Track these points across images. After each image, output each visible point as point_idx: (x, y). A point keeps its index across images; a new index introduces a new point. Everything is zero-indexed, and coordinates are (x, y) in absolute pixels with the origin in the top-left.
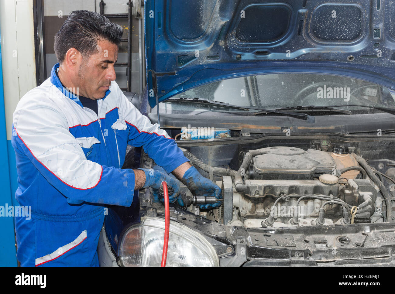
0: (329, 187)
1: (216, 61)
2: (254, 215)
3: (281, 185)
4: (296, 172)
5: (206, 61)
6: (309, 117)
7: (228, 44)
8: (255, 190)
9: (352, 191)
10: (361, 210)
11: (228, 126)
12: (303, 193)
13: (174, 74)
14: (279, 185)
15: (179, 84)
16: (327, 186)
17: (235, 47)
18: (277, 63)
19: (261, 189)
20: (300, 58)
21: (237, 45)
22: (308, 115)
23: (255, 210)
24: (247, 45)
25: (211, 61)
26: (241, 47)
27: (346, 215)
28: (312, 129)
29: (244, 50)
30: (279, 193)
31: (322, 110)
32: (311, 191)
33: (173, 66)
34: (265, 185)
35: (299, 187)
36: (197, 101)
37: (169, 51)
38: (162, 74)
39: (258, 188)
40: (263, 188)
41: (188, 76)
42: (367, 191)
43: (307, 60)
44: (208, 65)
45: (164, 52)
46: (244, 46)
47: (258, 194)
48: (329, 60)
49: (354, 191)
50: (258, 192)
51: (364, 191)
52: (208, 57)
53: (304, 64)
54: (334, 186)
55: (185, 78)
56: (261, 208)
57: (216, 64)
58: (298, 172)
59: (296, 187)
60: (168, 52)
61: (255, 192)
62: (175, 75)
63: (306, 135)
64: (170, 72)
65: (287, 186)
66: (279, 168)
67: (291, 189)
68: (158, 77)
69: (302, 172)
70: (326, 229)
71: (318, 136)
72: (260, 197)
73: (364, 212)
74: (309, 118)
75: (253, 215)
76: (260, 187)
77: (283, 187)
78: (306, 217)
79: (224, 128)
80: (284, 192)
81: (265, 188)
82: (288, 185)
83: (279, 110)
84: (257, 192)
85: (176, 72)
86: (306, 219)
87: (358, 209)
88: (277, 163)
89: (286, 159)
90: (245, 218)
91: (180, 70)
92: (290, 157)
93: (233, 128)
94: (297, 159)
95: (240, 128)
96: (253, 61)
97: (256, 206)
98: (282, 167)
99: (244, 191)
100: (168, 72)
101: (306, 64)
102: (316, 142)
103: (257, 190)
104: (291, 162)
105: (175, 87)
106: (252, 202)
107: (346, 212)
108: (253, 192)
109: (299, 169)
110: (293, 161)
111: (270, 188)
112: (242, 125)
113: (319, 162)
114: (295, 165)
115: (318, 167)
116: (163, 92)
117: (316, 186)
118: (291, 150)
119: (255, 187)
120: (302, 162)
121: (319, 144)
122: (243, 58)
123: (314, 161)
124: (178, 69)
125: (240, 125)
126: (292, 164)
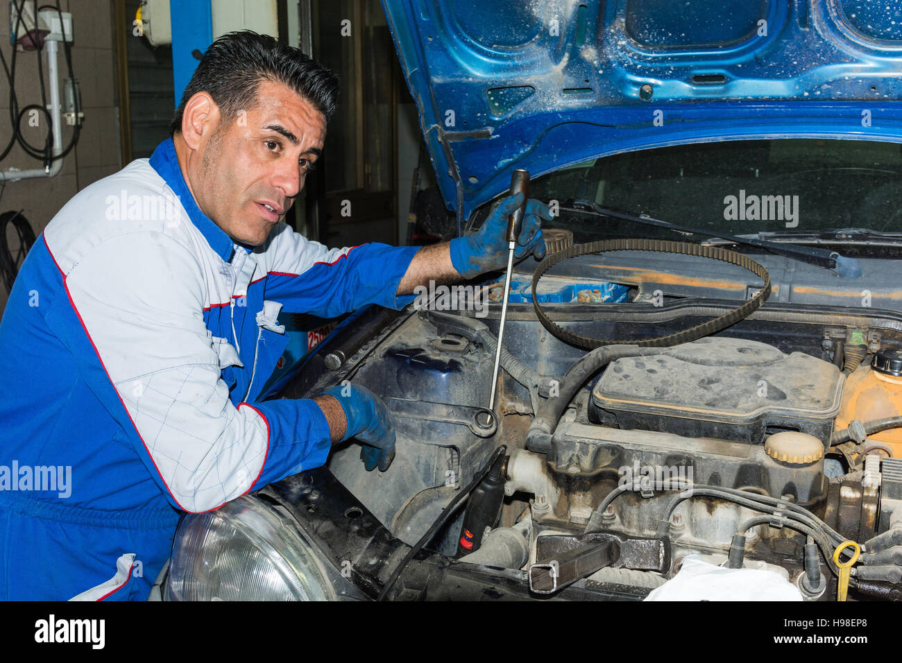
0: (786, 471)
1: (587, 103)
2: (566, 523)
3: (644, 449)
4: (701, 417)
5: (560, 102)
6: (842, 260)
7: (611, 57)
8: (571, 453)
9: (862, 494)
10: (873, 557)
11: (608, 272)
12: (706, 480)
13: (488, 135)
14: (640, 449)
15: (507, 160)
16: (782, 467)
17: (631, 63)
18: (759, 108)
19: (586, 453)
20: (818, 93)
21: (635, 57)
22: (840, 257)
23: (568, 509)
24: (664, 59)
25: (575, 103)
26: (649, 65)
27: (812, 564)
28: (835, 297)
29: (659, 72)
32: (729, 478)
33: (479, 115)
34: (600, 443)
35: (694, 461)
37: (461, 77)
38: (458, 136)
39: (577, 448)
40: (591, 449)
41: (525, 142)
43: (839, 99)
44: (568, 112)
45: (448, 80)
46: (655, 62)
47: (578, 464)
49: (865, 494)
50: (579, 458)
52: (565, 90)
53: (835, 110)
54: (803, 470)
55: (521, 146)
56: (583, 506)
57: (589, 110)
59: (688, 459)
60: (458, 79)
61: (571, 460)
62: (490, 139)
63: (803, 312)
64: (476, 130)
65: (660, 454)
66: (655, 399)
67: (673, 463)
68: (452, 142)
69: (719, 419)
71: (840, 317)
72: (583, 474)
73: (880, 564)
74: (840, 265)
75: (565, 520)
76: (584, 446)
77: (649, 455)
78: (712, 550)
79: (596, 277)
81: (599, 451)
82: (666, 452)
83: (767, 237)
84: (575, 458)
85: (491, 130)
86: (714, 555)
87: (862, 552)
88: (661, 384)
89: (693, 376)
90: (543, 526)
91: (498, 126)
92: (711, 372)
93: (620, 279)
94: (725, 379)
95: (636, 279)
96: (686, 103)
97: (568, 498)
98: (667, 396)
99: (547, 453)
100: (472, 132)
101: (841, 110)
102: (836, 334)
103: (576, 453)
104: (701, 384)
105: (500, 168)
106: (558, 485)
107: (814, 558)
108: (565, 457)
109: (711, 408)
110: (710, 382)
111: (613, 454)
112: (641, 272)
113: (784, 391)
114: (709, 396)
115: (774, 409)
116: (473, 180)
117: (748, 463)
118: (741, 350)
119: (571, 445)
120: (734, 389)
121: (844, 340)
122: (657, 95)
123: (775, 388)
124: (493, 123)
125: (637, 272)
126: (701, 391)
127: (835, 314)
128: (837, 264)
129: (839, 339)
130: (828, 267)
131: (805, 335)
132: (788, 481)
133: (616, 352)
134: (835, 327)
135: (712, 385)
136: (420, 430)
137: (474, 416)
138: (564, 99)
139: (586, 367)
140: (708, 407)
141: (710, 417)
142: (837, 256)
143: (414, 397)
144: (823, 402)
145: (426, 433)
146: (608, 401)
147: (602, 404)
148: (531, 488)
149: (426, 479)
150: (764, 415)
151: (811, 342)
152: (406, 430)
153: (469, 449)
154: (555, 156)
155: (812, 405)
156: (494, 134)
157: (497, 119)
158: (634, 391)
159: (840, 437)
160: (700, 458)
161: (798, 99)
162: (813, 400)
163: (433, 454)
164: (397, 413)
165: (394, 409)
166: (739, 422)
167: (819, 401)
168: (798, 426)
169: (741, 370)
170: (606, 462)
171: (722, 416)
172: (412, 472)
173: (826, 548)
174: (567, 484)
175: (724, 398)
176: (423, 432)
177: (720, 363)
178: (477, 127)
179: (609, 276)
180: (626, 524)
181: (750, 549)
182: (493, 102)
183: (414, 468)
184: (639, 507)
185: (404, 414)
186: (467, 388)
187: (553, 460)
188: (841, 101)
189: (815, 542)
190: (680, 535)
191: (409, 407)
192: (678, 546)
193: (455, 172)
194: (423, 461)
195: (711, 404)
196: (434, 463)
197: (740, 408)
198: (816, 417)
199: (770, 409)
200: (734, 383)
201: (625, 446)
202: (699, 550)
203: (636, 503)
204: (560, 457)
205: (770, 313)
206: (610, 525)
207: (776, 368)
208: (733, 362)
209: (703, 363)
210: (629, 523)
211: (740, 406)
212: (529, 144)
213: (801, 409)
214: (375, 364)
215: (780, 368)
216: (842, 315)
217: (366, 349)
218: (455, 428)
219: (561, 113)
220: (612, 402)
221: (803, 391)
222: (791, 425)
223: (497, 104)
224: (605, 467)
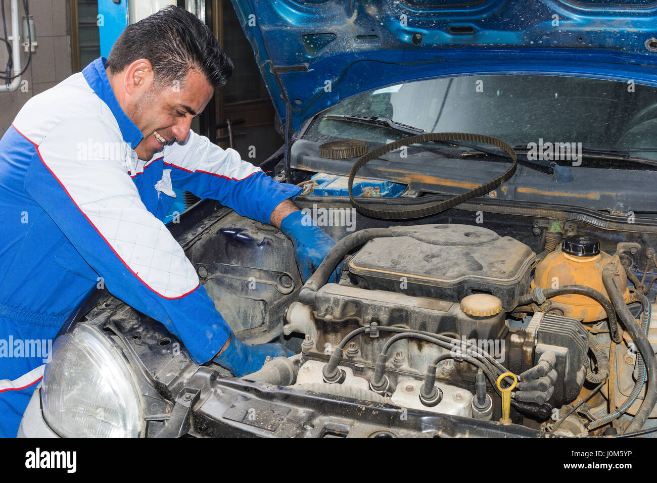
0: (472, 321)
1: (375, 46)
3: (377, 303)
4: (419, 281)
5: (355, 46)
7: (389, 13)
8: (327, 305)
9: (525, 339)
10: (525, 384)
11: (387, 174)
12: (418, 327)
13: (305, 69)
14: (374, 303)
16: (470, 319)
17: (405, 18)
18: (500, 52)
19: (337, 305)
20: (541, 42)
21: (407, 13)
23: (325, 345)
24: (428, 15)
25: (366, 46)
26: (417, 19)
27: (481, 389)
28: (547, 196)
29: (425, 24)
30: (370, 319)
31: (603, 156)
32: (434, 326)
33: (297, 54)
34: (347, 299)
35: (410, 313)
36: (374, 122)
37: (282, 26)
38: (284, 69)
39: (332, 302)
40: (341, 303)
42: (557, 345)
44: (362, 53)
45: (273, 28)
46: (422, 17)
47: (332, 313)
48: (605, 48)
49: (527, 340)
50: (332, 309)
51: (550, 344)
52: (358, 37)
53: (555, 55)
54: (484, 321)
56: (334, 343)
57: (377, 52)
58: (423, 282)
59: (407, 311)
60: (279, 28)
61: (327, 310)
62: (307, 72)
63: (518, 207)
64: (296, 65)
65: (388, 308)
66: (390, 268)
67: (396, 315)
68: (280, 73)
69: (432, 284)
70: (360, 410)
71: (544, 212)
72: (334, 320)
73: (530, 390)
74: (557, 172)
75: (322, 354)
76: (337, 301)
77: (380, 308)
79: (379, 177)
80: (381, 318)
81: (346, 304)
82: (392, 306)
84: (330, 309)
85: (307, 65)
87: (518, 381)
88: (397, 258)
89: (422, 252)
90: (308, 357)
91: (312, 63)
92: (435, 249)
93: (396, 179)
94: (444, 255)
95: (407, 180)
96: (446, 47)
97: (325, 337)
98: (398, 266)
99: (312, 304)
100: (293, 66)
101: (560, 55)
102: (541, 223)
103: (331, 305)
104: (426, 258)
105: (317, 94)
106: (318, 328)
107: (481, 383)
108: (323, 308)
109: (427, 275)
110: (433, 256)
111: (356, 307)
112: (410, 174)
113: (483, 265)
114: (428, 266)
115: (473, 277)
116: (298, 102)
117: (447, 315)
118: (467, 235)
119: (327, 300)
120: (448, 262)
121: (547, 228)
122: (425, 42)
123: (477, 262)
124: (308, 60)
125: (408, 174)
126: (424, 263)
127: (541, 209)
128: (554, 171)
129: (545, 228)
130: (548, 173)
131: (523, 224)
132: (473, 329)
133: (375, 234)
134: (543, 218)
135: (433, 259)
136: (240, 288)
137: (278, 278)
138: (358, 43)
139: (346, 244)
140: (425, 274)
141: (426, 282)
142: (555, 165)
143: (237, 263)
144: (507, 273)
145: (244, 289)
146: (357, 269)
147: (353, 271)
148: (303, 330)
149: (244, 324)
150: (464, 282)
151: (527, 229)
152: (231, 287)
153: (275, 303)
154: (358, 85)
155: (499, 275)
156: (309, 68)
157: (309, 57)
158: (377, 262)
159: (526, 299)
160: (414, 312)
161: (526, 46)
162: (500, 272)
163: (250, 306)
164: (225, 275)
165: (223, 271)
166: (445, 286)
167: (504, 272)
168: (490, 290)
169: (459, 248)
170: (351, 313)
171: (434, 281)
172: (234, 318)
173: (491, 377)
174: (324, 327)
175: (438, 269)
176: (242, 289)
177: (446, 244)
178: (296, 63)
179: (388, 177)
180: (365, 357)
181: (448, 377)
182: (310, 44)
183: (236, 315)
184: (372, 346)
185: (229, 276)
186: (275, 258)
187: (315, 310)
188: (557, 48)
189: (484, 372)
190: (400, 366)
191: (233, 270)
192: (399, 374)
193: (284, 95)
194: (242, 310)
195: (428, 273)
196: (251, 312)
197: (447, 276)
198: (501, 283)
199: (470, 277)
200: (450, 258)
201: (364, 302)
202: (413, 377)
203: (371, 343)
204: (319, 308)
205: (495, 207)
206: (353, 357)
207: (484, 247)
208: (455, 243)
209: (434, 243)
210: (366, 356)
211: (447, 275)
212: (336, 76)
213: (492, 277)
214: (210, 239)
215: (487, 248)
216: (545, 209)
217: (204, 228)
218: (266, 287)
219: (357, 53)
220: (360, 270)
221: (496, 265)
222: (485, 289)
223: (312, 46)
224: (351, 316)
